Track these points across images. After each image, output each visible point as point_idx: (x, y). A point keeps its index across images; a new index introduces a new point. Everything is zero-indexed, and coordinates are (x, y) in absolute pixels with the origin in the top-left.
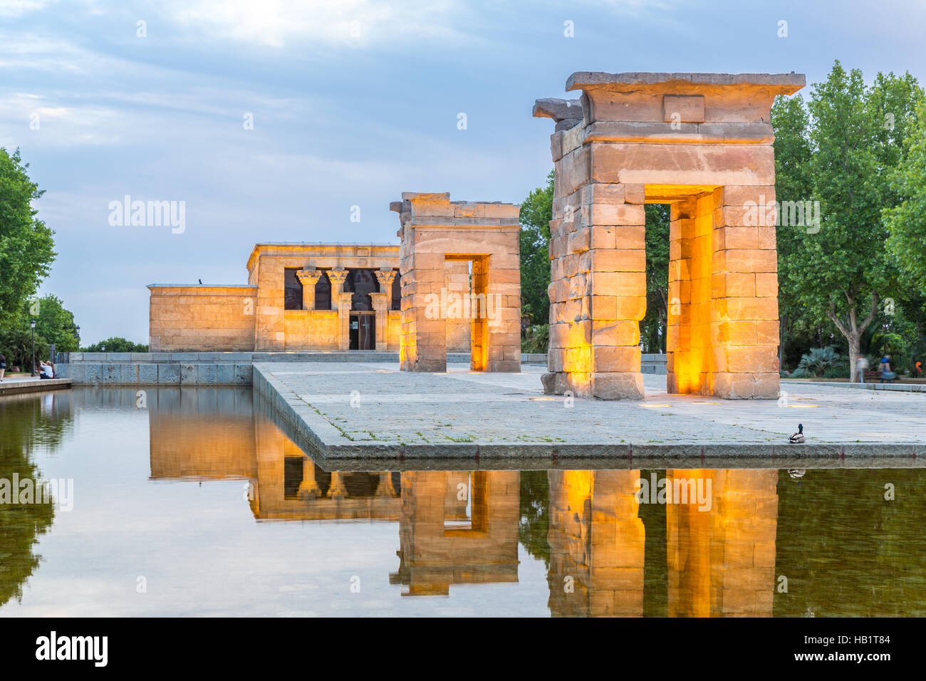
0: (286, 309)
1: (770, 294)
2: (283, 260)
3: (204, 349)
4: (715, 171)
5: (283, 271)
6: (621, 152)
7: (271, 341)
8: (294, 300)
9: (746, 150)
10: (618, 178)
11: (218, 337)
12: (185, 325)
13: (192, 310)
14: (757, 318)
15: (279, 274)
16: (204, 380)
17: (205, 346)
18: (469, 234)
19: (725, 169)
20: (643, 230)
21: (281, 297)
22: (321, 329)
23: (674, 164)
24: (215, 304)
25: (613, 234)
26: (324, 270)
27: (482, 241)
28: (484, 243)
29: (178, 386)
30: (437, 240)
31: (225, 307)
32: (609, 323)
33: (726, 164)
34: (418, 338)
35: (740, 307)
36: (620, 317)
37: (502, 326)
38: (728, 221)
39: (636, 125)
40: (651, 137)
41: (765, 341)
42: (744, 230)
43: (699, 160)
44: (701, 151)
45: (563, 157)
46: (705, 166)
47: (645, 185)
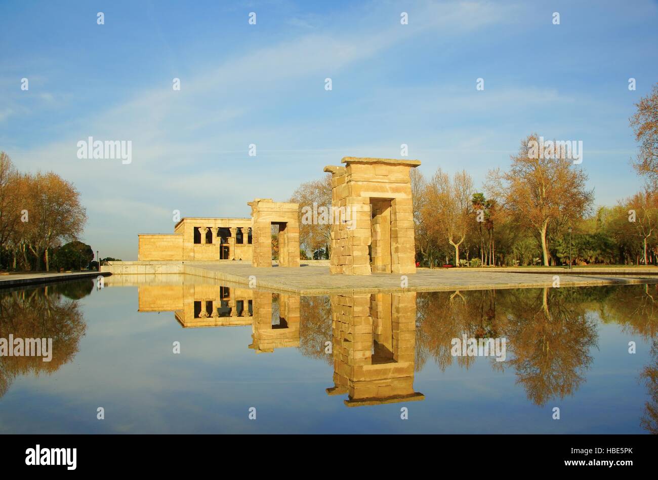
0: (194, 243)
3: (159, 260)
4: (392, 193)
5: (193, 229)
6: (361, 185)
7: (188, 256)
8: (197, 240)
10: (360, 195)
12: (153, 250)
16: (165, 272)
19: (395, 193)
20: (369, 213)
21: (192, 239)
22: (209, 251)
23: (379, 190)
24: (166, 241)
26: (210, 228)
28: (286, 218)
29: (154, 274)
30: (268, 217)
32: (359, 247)
33: (396, 190)
34: (261, 254)
35: (402, 240)
36: (362, 244)
37: (293, 249)
38: (397, 211)
39: (366, 176)
40: (371, 180)
41: (411, 253)
42: (402, 214)
43: (387, 189)
44: (388, 186)
45: (336, 186)
46: (389, 191)
47: (370, 197)
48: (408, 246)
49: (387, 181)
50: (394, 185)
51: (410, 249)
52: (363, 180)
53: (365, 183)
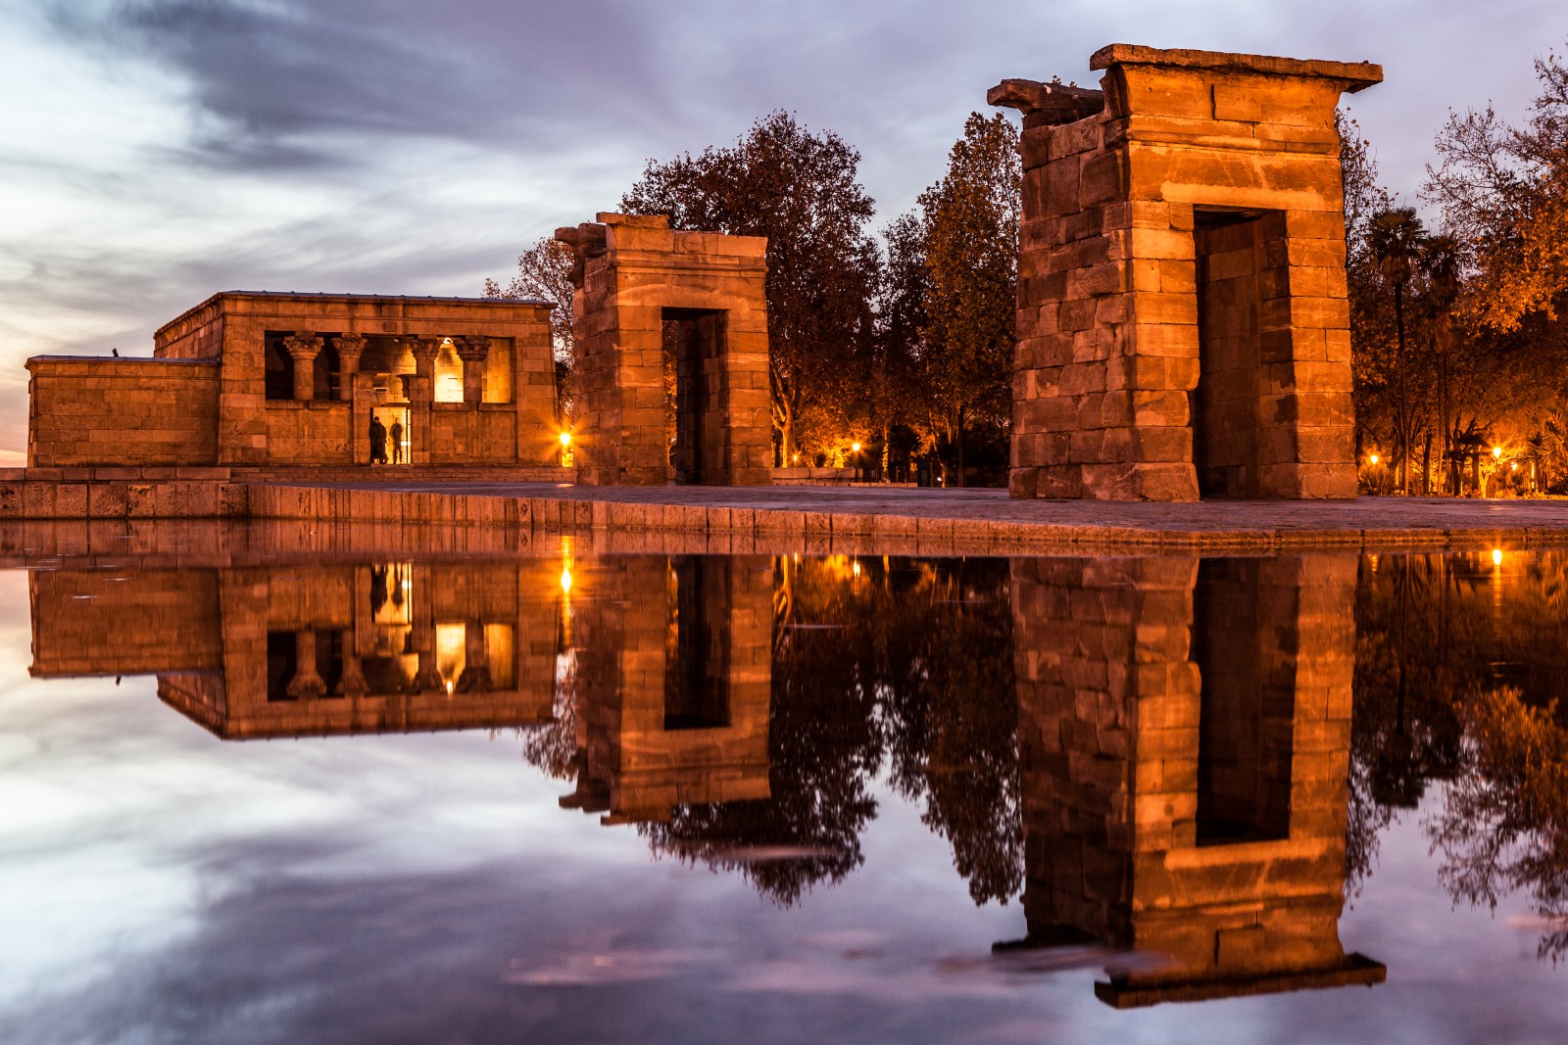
0: (267, 398)
1: (1343, 358)
2: (261, 320)
3: (129, 462)
4: (1274, 189)
5: (262, 338)
6: (1162, 157)
7: (244, 449)
8: (279, 385)
9: (1310, 164)
10: (1161, 194)
11: (152, 443)
12: (95, 424)
13: (107, 398)
14: (1329, 389)
15: (255, 342)
16: (167, 510)
17: (130, 458)
18: (695, 279)
19: (1286, 188)
20: (1193, 266)
21: (259, 380)
22: (325, 430)
23: (1226, 178)
24: (148, 389)
25: (1157, 271)
26: (328, 337)
27: (714, 289)
28: (716, 292)
29: (123, 518)
30: (650, 287)
31: (164, 395)
32: (1156, 394)
33: (1286, 179)
34: (625, 434)
35: (1309, 375)
36: (1169, 385)
37: (745, 415)
38: (1291, 259)
39: (1180, 122)
40: (1201, 139)
41: (1338, 420)
42: (1310, 270)
43: (1255, 175)
44: (1258, 162)
45: (1048, 162)
46: (1263, 181)
47: (1195, 205)
48: (1330, 393)
49: (1257, 143)
50: (1281, 160)
51: (1338, 408)
52: (1170, 137)
53: (1177, 148)
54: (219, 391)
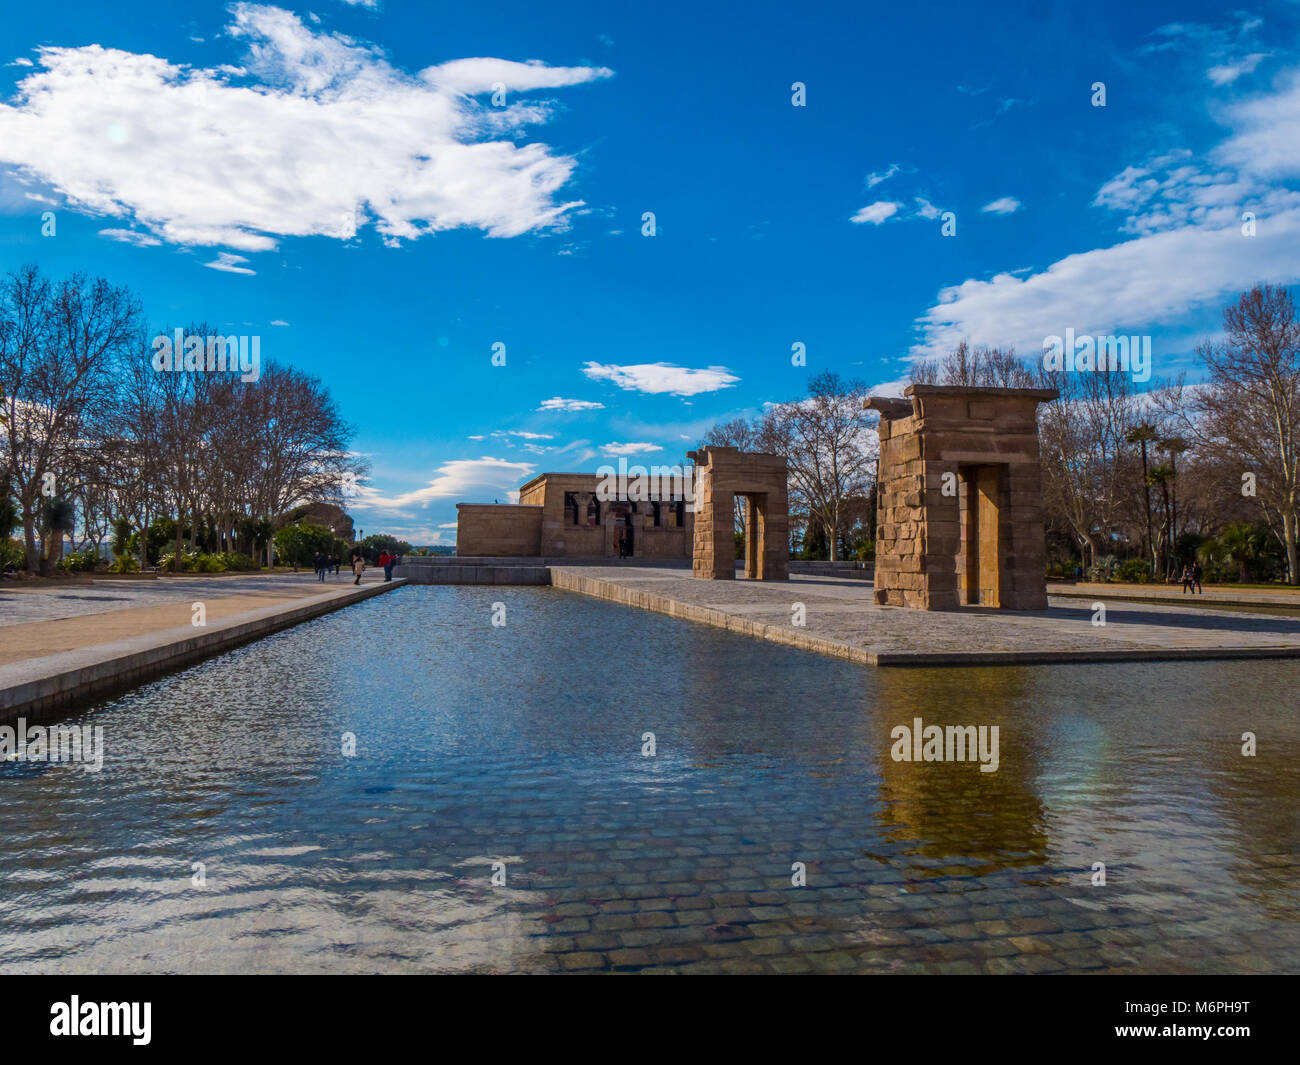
2: (563, 486)
3: (500, 554)
4: (1002, 452)
5: (564, 495)
6: (941, 438)
7: (553, 548)
9: (1022, 439)
10: (942, 457)
11: (511, 545)
13: (491, 523)
15: (560, 497)
17: (501, 552)
18: (752, 477)
19: (1008, 452)
21: (561, 515)
22: (592, 540)
23: (976, 447)
24: (510, 519)
27: (761, 482)
28: (762, 484)
30: (729, 482)
32: (937, 557)
33: (1008, 448)
35: (1021, 546)
36: (944, 553)
37: (775, 545)
38: (1012, 487)
39: (951, 420)
40: (962, 429)
41: (1038, 569)
43: (992, 445)
44: (993, 439)
45: (890, 438)
46: (996, 449)
47: (959, 462)
48: (1031, 556)
49: (992, 430)
50: (1005, 438)
51: (1037, 562)
52: (946, 428)
53: (949, 434)
54: (542, 520)
